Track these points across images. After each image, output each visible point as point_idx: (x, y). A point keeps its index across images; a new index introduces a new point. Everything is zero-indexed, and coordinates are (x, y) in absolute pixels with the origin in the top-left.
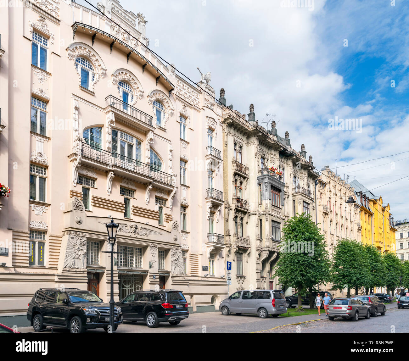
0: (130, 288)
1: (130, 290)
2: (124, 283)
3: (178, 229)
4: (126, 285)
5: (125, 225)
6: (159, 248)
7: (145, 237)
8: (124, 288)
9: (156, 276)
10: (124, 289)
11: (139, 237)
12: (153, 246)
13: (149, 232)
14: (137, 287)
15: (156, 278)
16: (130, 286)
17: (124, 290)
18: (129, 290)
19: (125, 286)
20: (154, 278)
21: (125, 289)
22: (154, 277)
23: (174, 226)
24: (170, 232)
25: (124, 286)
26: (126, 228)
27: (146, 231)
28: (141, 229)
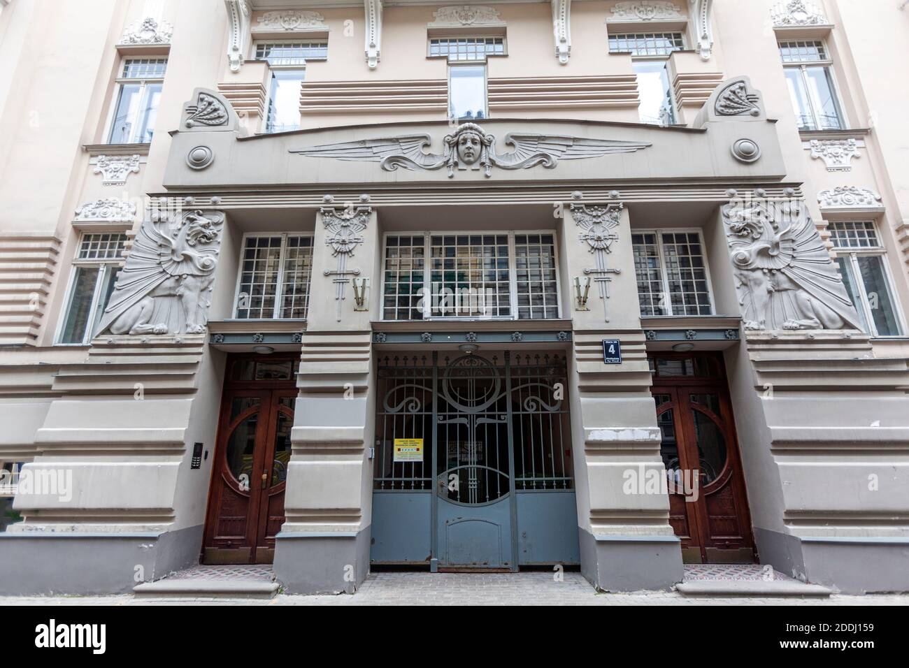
0: (493, 417)
1: (492, 426)
2: (455, 398)
3: (754, 109)
4: (464, 403)
5: (423, 142)
6: (633, 209)
7: (539, 174)
8: (451, 417)
9: (623, 347)
10: (452, 421)
11: (497, 175)
12: (588, 206)
13: (564, 148)
14: (531, 411)
15: (624, 355)
16: (491, 408)
17: (453, 426)
18: (482, 426)
19: (456, 405)
20: (609, 355)
21: (458, 421)
22: (612, 350)
23: (723, 102)
24: (702, 132)
25: (452, 409)
26: (426, 151)
27: (542, 148)
28: (511, 144)
